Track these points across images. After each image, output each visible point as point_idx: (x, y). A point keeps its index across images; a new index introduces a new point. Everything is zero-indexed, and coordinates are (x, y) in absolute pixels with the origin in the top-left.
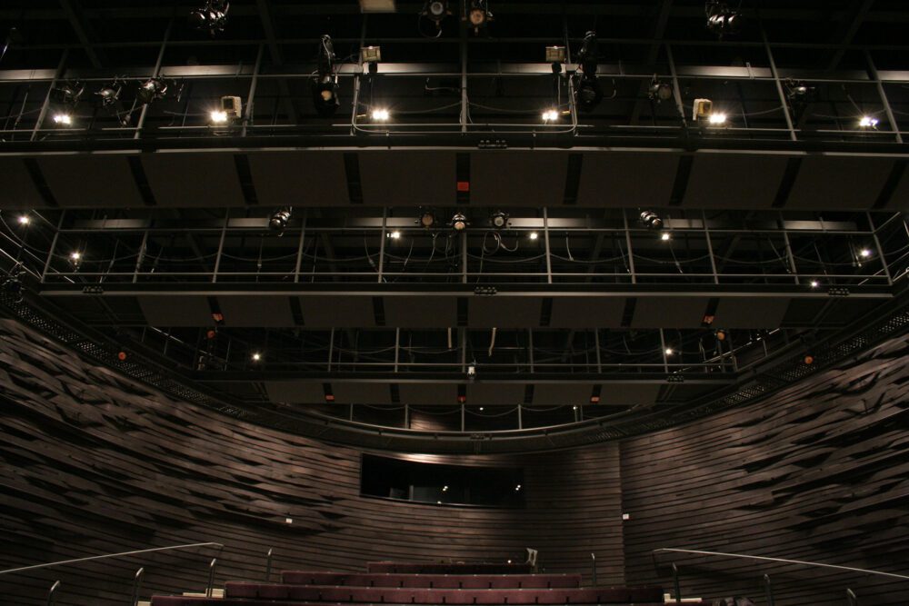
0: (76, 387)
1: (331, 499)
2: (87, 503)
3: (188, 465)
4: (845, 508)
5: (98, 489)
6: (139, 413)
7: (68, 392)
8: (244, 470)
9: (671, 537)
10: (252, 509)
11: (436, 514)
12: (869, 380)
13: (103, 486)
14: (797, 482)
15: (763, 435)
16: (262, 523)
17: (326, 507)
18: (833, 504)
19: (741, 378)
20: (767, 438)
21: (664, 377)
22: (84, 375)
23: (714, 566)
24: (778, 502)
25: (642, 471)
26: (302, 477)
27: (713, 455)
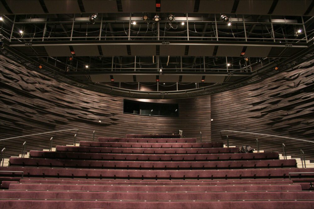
0: (26, 78)
1: (114, 114)
2: (32, 117)
3: (65, 104)
4: (285, 118)
5: (36, 112)
6: (48, 86)
7: (23, 80)
8: (84, 105)
9: (226, 127)
10: (87, 118)
11: (149, 119)
12: (296, 76)
13: (37, 111)
14: (269, 109)
15: (259, 94)
16: (91, 122)
17: (112, 117)
18: (280, 117)
19: (253, 74)
20: (261, 94)
21: (227, 73)
22: (28, 74)
23: (240, 136)
24: (263, 116)
25: (218, 105)
26: (104, 107)
27: (242, 100)
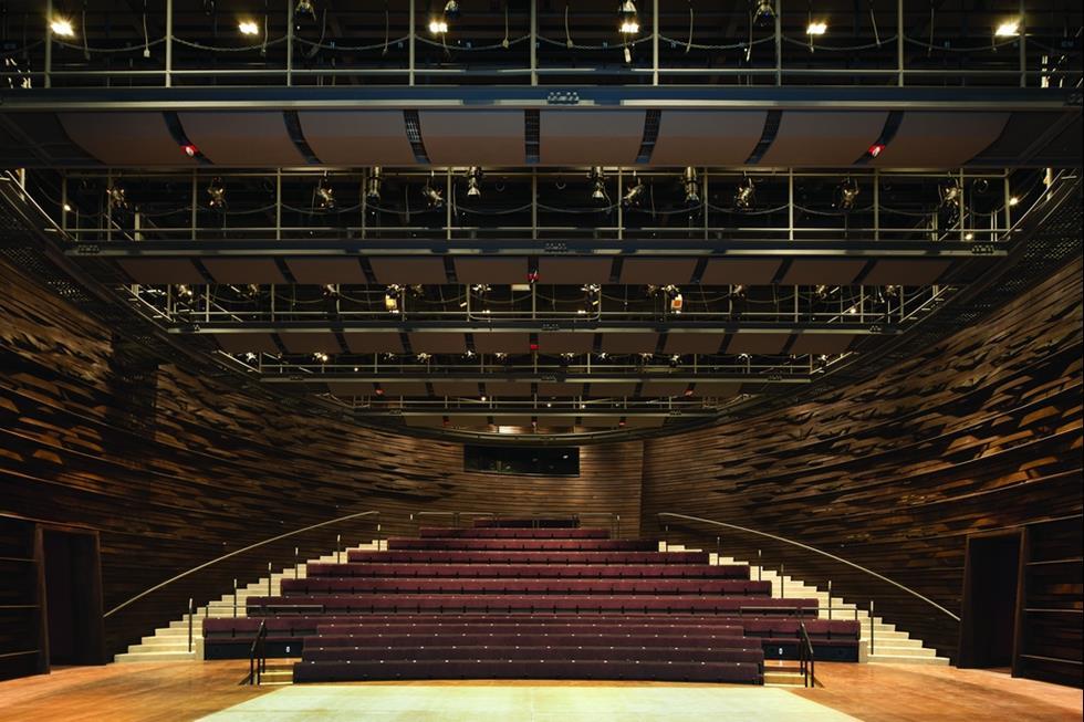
0: (273, 419)
1: (445, 475)
2: (294, 496)
3: (351, 462)
4: (776, 499)
5: (299, 486)
6: (314, 430)
7: (270, 425)
8: (386, 460)
9: (670, 507)
10: (394, 487)
11: (516, 481)
12: (807, 416)
13: (302, 484)
14: (752, 479)
15: (738, 443)
16: (401, 495)
17: (442, 481)
18: (767, 495)
19: (719, 414)
20: (740, 445)
21: (668, 412)
22: (275, 410)
23: (695, 527)
24: (739, 489)
25: (656, 459)
26: (425, 461)
27: (705, 453)
